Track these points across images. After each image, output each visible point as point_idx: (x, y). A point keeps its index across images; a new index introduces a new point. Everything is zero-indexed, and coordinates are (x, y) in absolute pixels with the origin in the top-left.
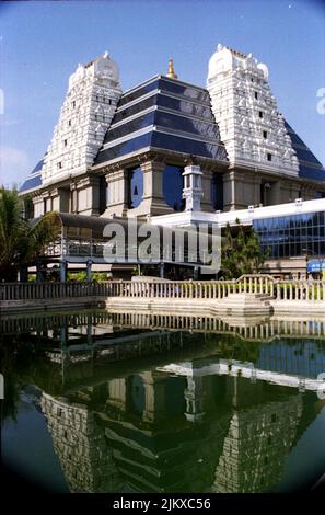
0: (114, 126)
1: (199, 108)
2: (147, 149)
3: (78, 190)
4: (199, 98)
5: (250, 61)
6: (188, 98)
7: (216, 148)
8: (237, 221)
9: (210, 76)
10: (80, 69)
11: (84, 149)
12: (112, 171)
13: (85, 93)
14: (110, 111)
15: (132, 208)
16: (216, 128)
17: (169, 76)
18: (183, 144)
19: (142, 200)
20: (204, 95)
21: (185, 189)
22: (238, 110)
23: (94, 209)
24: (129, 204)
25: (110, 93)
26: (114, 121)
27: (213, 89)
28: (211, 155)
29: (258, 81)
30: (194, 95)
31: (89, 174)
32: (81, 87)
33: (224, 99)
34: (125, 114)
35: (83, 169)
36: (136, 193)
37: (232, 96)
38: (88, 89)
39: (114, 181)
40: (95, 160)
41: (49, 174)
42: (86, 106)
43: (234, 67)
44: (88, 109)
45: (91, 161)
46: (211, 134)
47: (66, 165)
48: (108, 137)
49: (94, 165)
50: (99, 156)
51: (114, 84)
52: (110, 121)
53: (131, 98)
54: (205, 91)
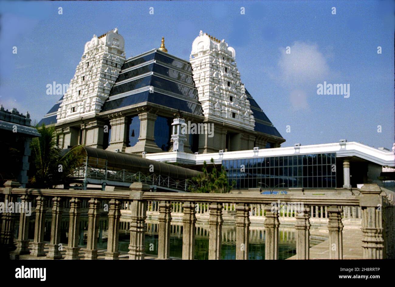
0: (118, 84)
1: (183, 76)
2: (145, 103)
3: (87, 130)
4: (183, 68)
5: (223, 45)
6: (176, 68)
7: (194, 106)
8: (212, 160)
9: (192, 53)
10: (95, 39)
11: (94, 100)
12: (116, 117)
13: (97, 57)
14: (115, 72)
15: (130, 146)
16: (196, 91)
17: (161, 49)
18: (170, 101)
19: (138, 141)
20: (187, 67)
21: (173, 135)
22: (213, 79)
23: (99, 145)
24: (127, 143)
25: (117, 58)
26: (118, 80)
27: (195, 62)
28: (190, 111)
29: (228, 59)
30: (179, 65)
31: (97, 118)
32: (95, 52)
33: (202, 71)
34: (127, 76)
35: (92, 114)
36: (133, 135)
37: (208, 69)
38: (100, 55)
39: (116, 125)
40: (102, 107)
41: (63, 115)
42: (98, 67)
43: (211, 48)
44: (99, 70)
45: (99, 108)
46: (192, 95)
47: (79, 110)
48: (113, 91)
49: (101, 111)
50: (105, 105)
51: (120, 52)
52: (115, 80)
53: (133, 64)
54: (189, 63)
